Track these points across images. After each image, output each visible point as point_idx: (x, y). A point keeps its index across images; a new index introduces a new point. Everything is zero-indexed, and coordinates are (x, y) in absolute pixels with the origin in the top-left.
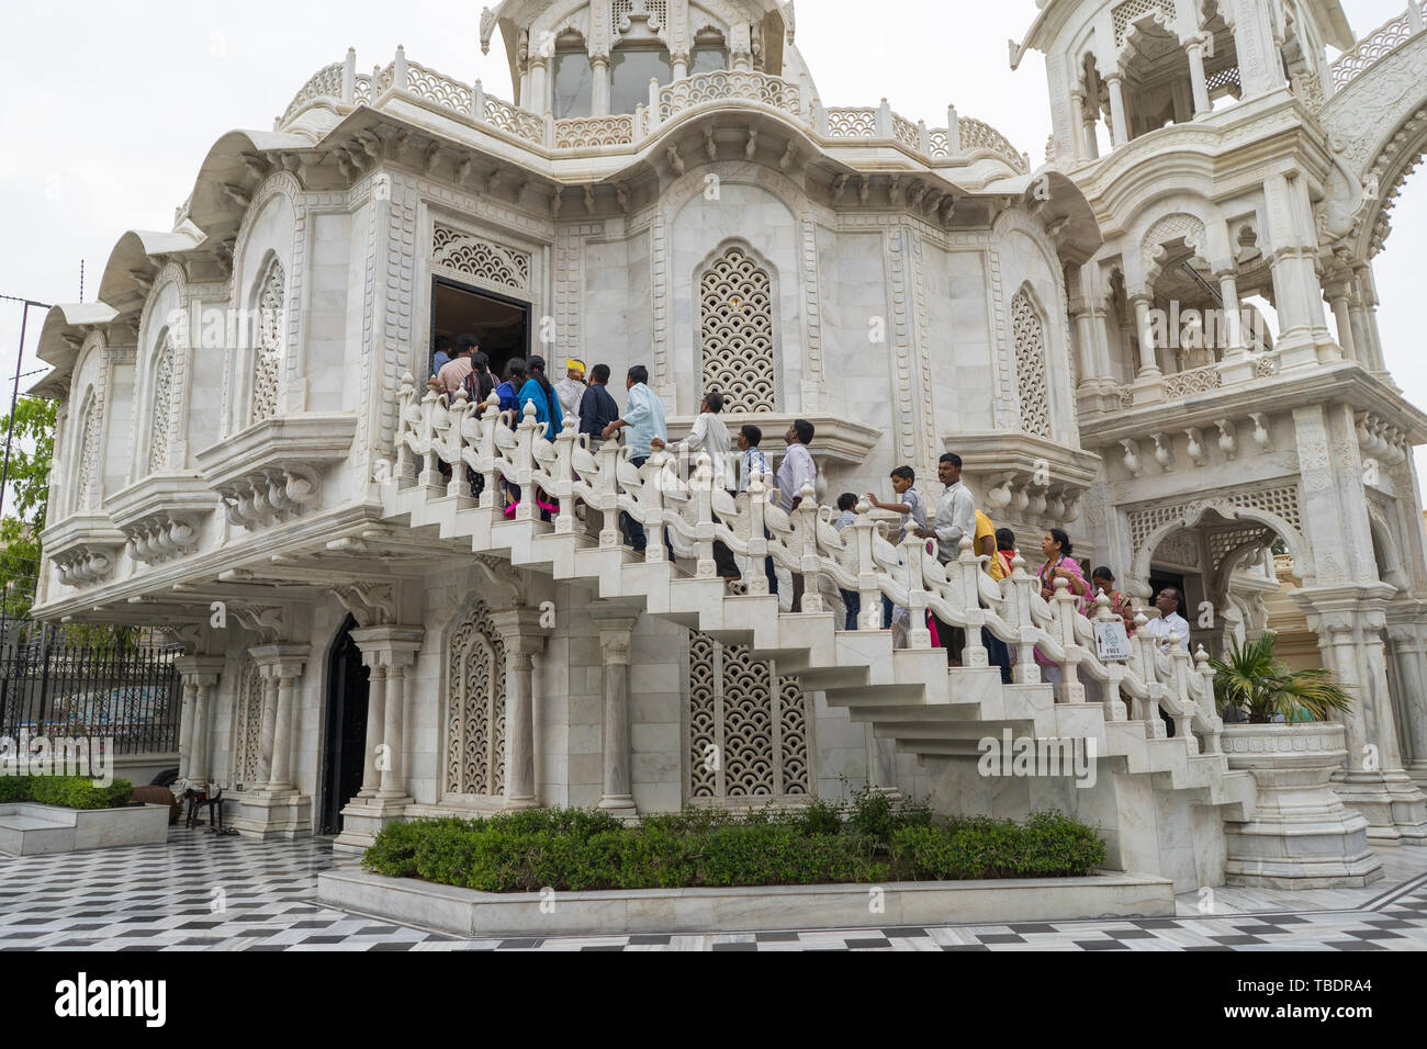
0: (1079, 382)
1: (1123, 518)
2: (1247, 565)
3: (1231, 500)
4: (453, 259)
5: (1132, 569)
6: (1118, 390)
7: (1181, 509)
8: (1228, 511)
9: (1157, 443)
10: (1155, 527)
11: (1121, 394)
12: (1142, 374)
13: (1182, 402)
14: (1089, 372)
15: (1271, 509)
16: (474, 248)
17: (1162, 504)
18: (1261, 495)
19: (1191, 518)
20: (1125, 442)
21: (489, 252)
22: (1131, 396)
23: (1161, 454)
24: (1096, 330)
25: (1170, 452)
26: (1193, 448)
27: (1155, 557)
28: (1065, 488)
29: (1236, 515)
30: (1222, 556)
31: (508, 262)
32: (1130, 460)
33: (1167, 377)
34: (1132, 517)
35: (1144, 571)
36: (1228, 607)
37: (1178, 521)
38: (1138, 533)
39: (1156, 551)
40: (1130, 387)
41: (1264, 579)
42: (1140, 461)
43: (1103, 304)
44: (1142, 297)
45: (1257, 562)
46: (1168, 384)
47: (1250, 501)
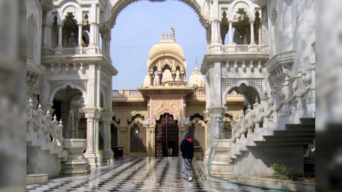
0: (43, 45)
1: (49, 84)
2: (76, 99)
3: (73, 84)
5: (49, 98)
6: (52, 49)
7: (62, 84)
8: (73, 86)
9: (59, 66)
10: (56, 88)
11: (53, 51)
12: (58, 47)
13: (66, 57)
14: (45, 42)
15: (81, 87)
17: (58, 82)
18: (80, 83)
19: (64, 87)
20: (52, 64)
22: (55, 52)
23: (60, 69)
24: (48, 31)
25: (62, 69)
26: (67, 69)
27: (55, 96)
28: (35, 74)
29: (74, 87)
30: (71, 97)
32: (52, 69)
33: (64, 48)
34: (51, 85)
35: (52, 99)
36: (70, 110)
37: (61, 87)
38: (52, 89)
39: (56, 94)
40: (55, 49)
41: (80, 104)
42: (54, 70)
43: (51, 25)
44: (61, 25)
45: (79, 99)
46: (64, 51)
47: (77, 84)
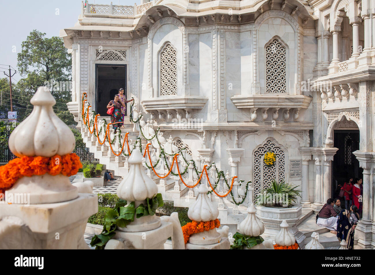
4: (102, 58)
7: (339, 114)
9: (328, 91)
10: (333, 120)
16: (109, 53)
17: (334, 112)
19: (340, 118)
21: (114, 53)
24: (323, 43)
26: (336, 94)
31: (119, 54)
34: (328, 115)
37: (337, 119)
38: (329, 121)
47: (354, 114)
